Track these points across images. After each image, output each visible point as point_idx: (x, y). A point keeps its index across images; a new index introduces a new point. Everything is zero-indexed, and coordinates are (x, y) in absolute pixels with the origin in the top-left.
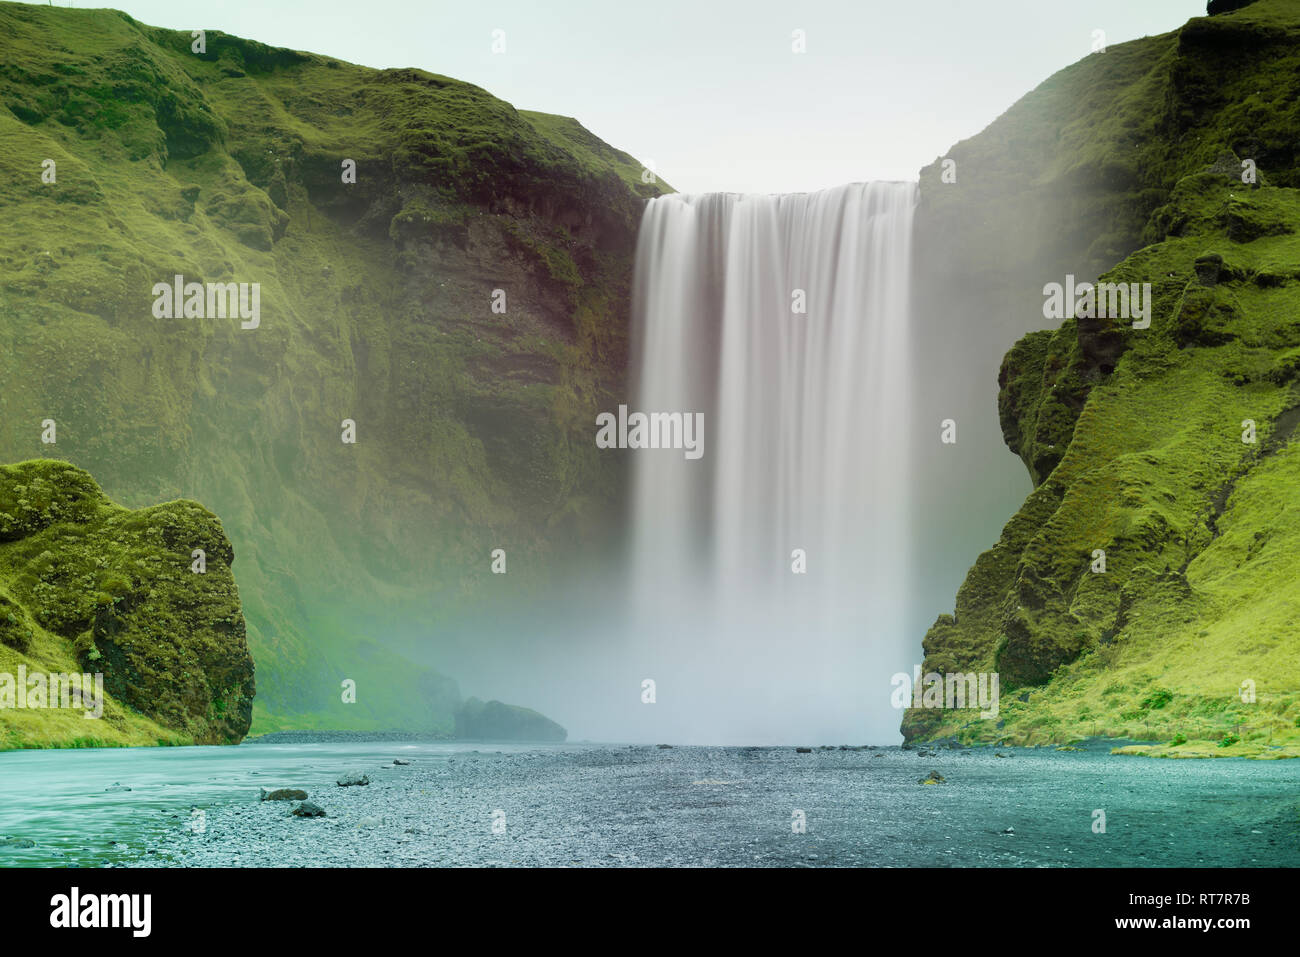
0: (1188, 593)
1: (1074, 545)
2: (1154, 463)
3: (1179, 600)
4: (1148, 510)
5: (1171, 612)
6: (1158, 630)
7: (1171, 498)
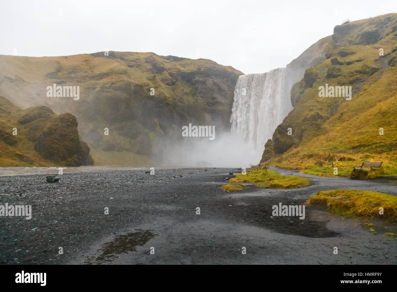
0: (319, 128)
1: (296, 121)
2: (318, 102)
3: (316, 130)
4: (315, 111)
5: (314, 133)
6: (310, 138)
7: (322, 109)
